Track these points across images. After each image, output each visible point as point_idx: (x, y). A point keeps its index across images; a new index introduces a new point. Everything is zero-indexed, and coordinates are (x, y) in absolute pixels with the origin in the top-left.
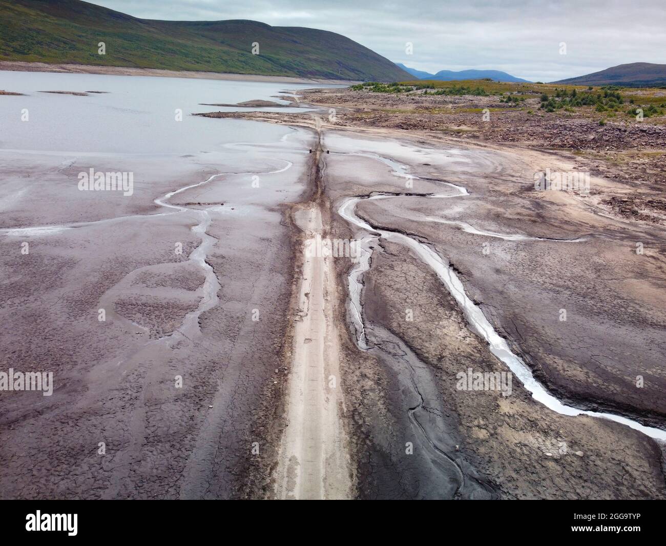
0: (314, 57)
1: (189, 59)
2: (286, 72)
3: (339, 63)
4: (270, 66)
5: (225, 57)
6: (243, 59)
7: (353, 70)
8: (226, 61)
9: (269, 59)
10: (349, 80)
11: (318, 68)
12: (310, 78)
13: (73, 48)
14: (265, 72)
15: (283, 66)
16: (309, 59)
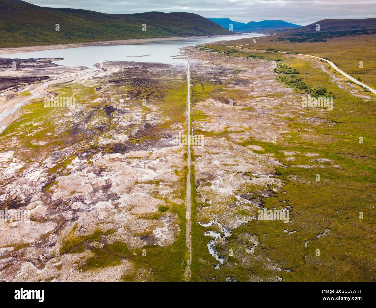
0: (184, 27)
1: (139, 34)
2: (174, 35)
3: (195, 28)
4: (168, 33)
5: (151, 31)
6: (157, 31)
7: (201, 31)
8: (152, 33)
9: (167, 30)
10: (200, 36)
11: (187, 32)
12: (184, 37)
13: (103, 34)
14: (166, 36)
15: (173, 32)
16: (183, 28)
